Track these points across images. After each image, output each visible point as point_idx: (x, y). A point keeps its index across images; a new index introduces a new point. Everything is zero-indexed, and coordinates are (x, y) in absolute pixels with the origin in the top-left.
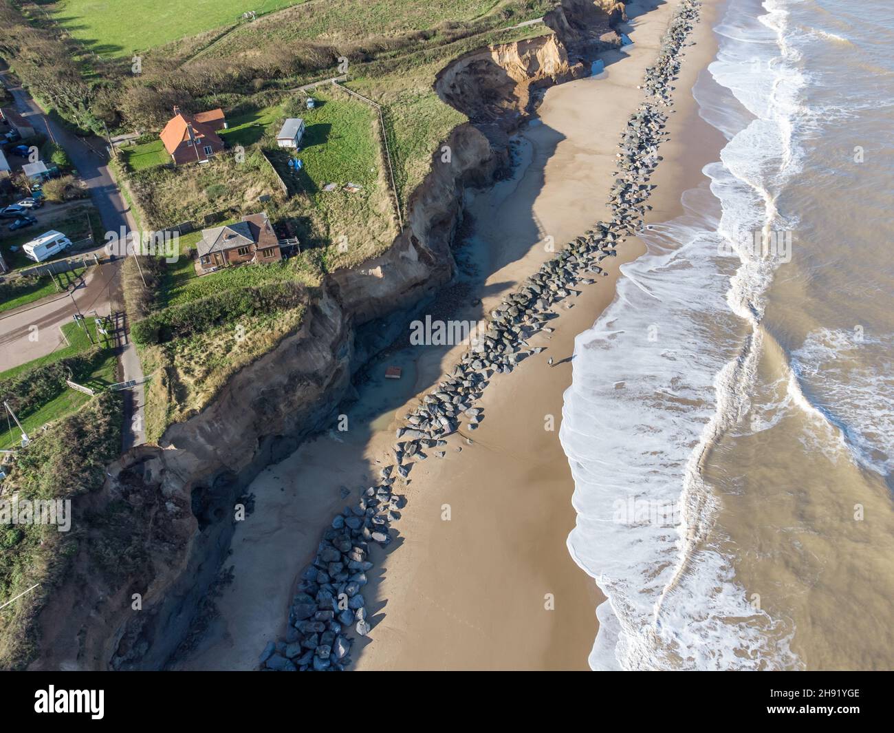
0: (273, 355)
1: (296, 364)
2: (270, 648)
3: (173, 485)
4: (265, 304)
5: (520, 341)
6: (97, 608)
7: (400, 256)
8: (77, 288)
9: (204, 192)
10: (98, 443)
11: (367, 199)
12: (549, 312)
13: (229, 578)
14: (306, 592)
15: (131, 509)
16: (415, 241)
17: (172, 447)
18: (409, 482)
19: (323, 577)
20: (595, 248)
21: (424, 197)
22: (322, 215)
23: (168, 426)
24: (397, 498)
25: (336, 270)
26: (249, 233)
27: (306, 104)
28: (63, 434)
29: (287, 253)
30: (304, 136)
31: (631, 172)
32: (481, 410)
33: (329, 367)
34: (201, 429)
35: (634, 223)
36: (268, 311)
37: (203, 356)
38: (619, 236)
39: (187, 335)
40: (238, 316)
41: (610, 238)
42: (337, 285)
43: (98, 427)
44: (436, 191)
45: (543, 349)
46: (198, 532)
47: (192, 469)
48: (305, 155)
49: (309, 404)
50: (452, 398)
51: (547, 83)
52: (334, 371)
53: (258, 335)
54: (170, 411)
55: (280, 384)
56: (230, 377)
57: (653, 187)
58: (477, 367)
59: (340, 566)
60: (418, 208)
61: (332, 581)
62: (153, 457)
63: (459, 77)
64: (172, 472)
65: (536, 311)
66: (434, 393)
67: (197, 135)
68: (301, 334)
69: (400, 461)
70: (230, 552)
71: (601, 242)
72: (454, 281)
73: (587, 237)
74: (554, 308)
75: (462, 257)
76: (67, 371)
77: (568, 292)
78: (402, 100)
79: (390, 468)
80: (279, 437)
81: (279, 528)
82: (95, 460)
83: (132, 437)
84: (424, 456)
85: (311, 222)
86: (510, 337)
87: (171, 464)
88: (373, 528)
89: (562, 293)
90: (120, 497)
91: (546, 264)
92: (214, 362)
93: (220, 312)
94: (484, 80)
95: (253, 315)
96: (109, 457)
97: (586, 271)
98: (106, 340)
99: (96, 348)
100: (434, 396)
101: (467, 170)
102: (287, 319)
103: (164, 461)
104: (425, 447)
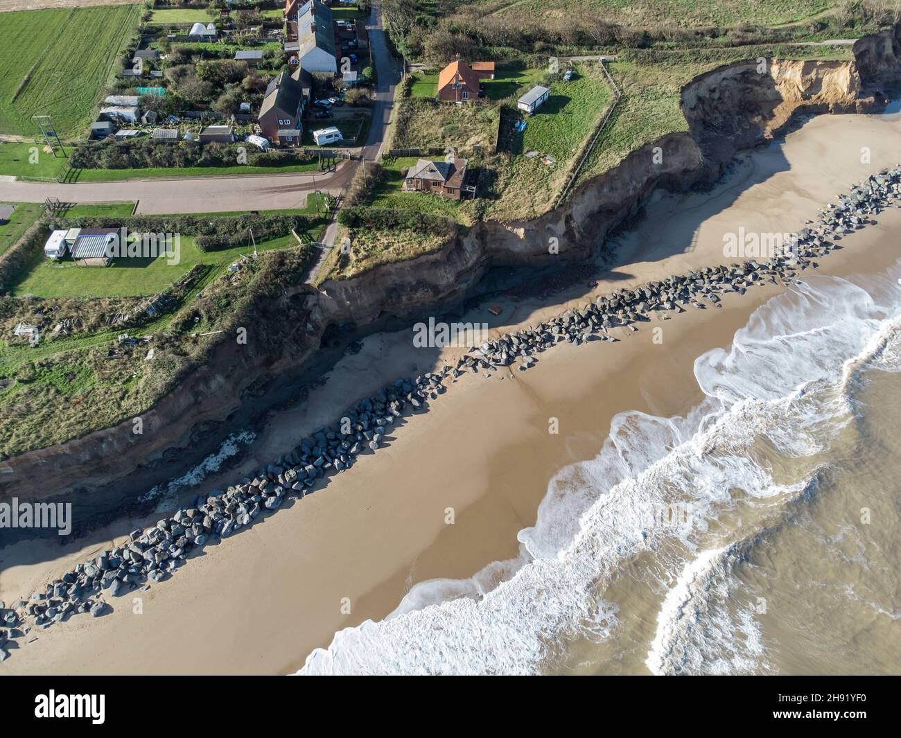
0: (412, 263)
1: (425, 274)
2: (322, 428)
3: (317, 315)
4: (425, 226)
5: (602, 326)
6: (246, 359)
7: (547, 226)
8: (330, 171)
9: (443, 129)
10: (287, 272)
11: (551, 172)
12: (644, 315)
13: (323, 382)
14: (357, 411)
15: (288, 317)
16: (569, 219)
17: (325, 293)
18: (455, 381)
19: (370, 408)
20: (728, 281)
21: (602, 186)
22: (509, 175)
23: (327, 280)
24: (441, 387)
25: (489, 220)
26: (446, 172)
27: (564, 75)
28: (273, 260)
29: (465, 195)
30: (544, 103)
31: (827, 227)
32: (535, 360)
33: (449, 286)
34: (346, 290)
35: (786, 273)
36: (425, 232)
37: (371, 245)
38: (761, 279)
39: (369, 228)
40: (406, 228)
41: (750, 278)
42: (487, 232)
43: (292, 263)
44: (618, 184)
45: (616, 340)
46: (317, 348)
47: (332, 312)
48: (533, 121)
49: (423, 304)
50: (520, 343)
51: (821, 109)
52: (452, 290)
53: (409, 246)
54: (333, 271)
55: (409, 283)
56: (377, 266)
57: (837, 247)
58: (555, 331)
59: (382, 406)
60: (591, 194)
61: (373, 412)
62: (313, 294)
63: (725, 83)
64: (320, 307)
65: (633, 310)
66: (511, 334)
67: (461, 81)
68: (437, 256)
69: (459, 366)
70: (332, 369)
71: (739, 278)
72: (588, 261)
73: (730, 269)
74: (652, 314)
75: (610, 245)
76: (295, 223)
77: (673, 307)
78: (645, 93)
79: (450, 368)
80: (395, 316)
81: (366, 370)
82: (281, 281)
83: (307, 277)
84: (476, 371)
85: (497, 178)
86: (596, 321)
87: (321, 302)
88: (415, 396)
89: (667, 305)
90: (286, 307)
91: (673, 276)
92: (374, 252)
93: (395, 221)
94: (752, 90)
95: (414, 231)
96: (289, 283)
97: (705, 296)
98: (326, 212)
99: (317, 216)
100: (509, 336)
101: (666, 173)
102: (433, 242)
103: (318, 299)
104: (480, 365)
